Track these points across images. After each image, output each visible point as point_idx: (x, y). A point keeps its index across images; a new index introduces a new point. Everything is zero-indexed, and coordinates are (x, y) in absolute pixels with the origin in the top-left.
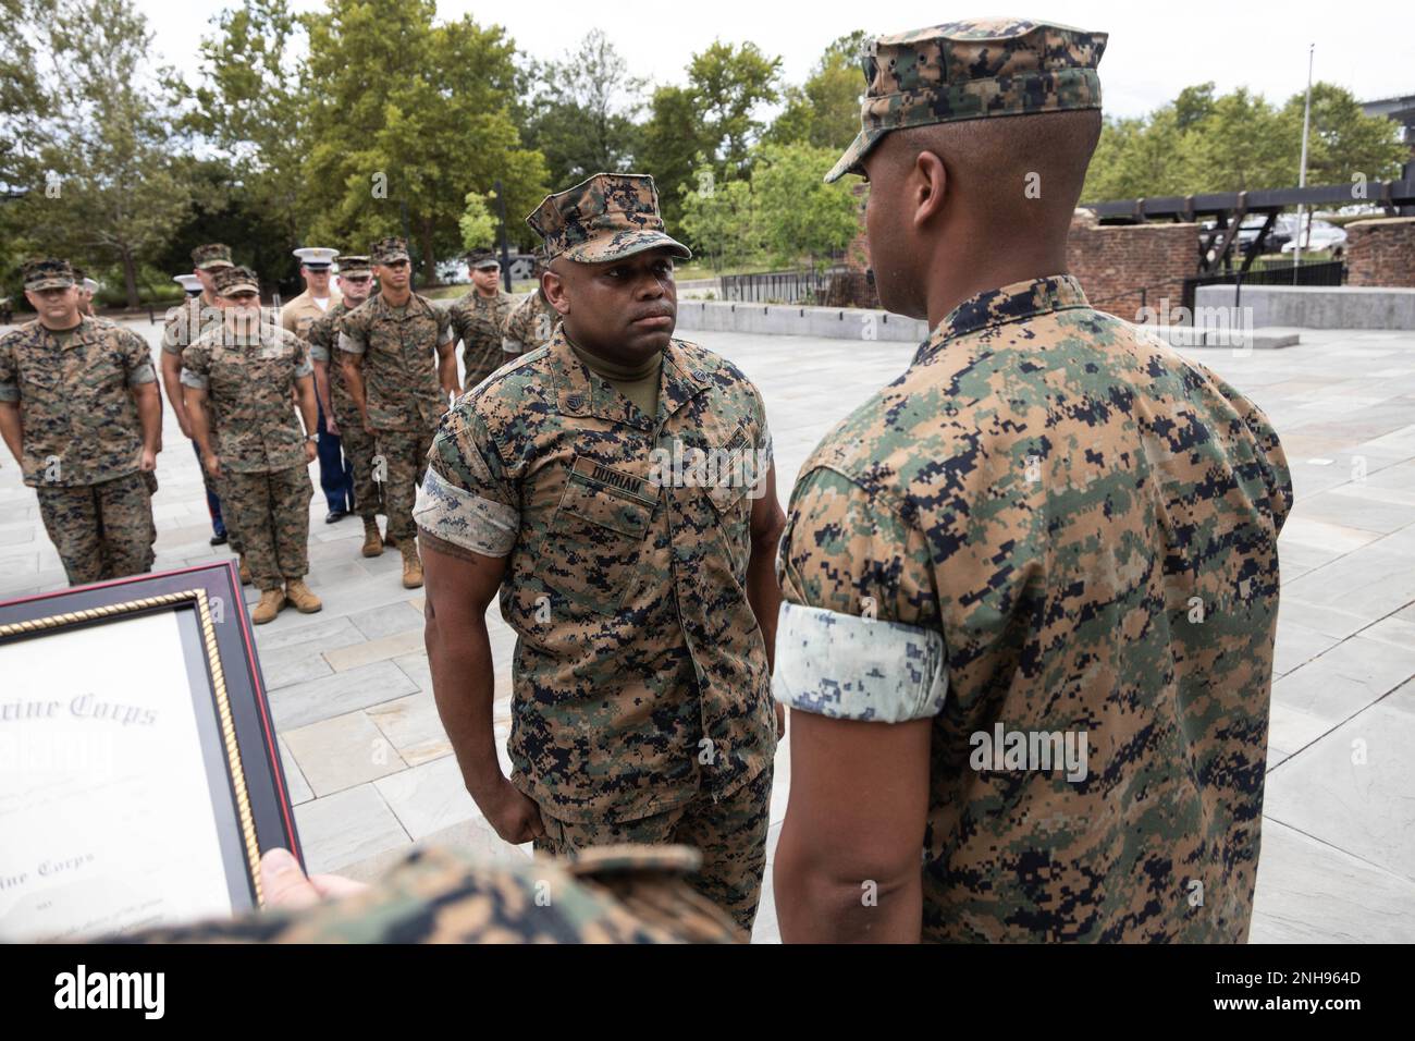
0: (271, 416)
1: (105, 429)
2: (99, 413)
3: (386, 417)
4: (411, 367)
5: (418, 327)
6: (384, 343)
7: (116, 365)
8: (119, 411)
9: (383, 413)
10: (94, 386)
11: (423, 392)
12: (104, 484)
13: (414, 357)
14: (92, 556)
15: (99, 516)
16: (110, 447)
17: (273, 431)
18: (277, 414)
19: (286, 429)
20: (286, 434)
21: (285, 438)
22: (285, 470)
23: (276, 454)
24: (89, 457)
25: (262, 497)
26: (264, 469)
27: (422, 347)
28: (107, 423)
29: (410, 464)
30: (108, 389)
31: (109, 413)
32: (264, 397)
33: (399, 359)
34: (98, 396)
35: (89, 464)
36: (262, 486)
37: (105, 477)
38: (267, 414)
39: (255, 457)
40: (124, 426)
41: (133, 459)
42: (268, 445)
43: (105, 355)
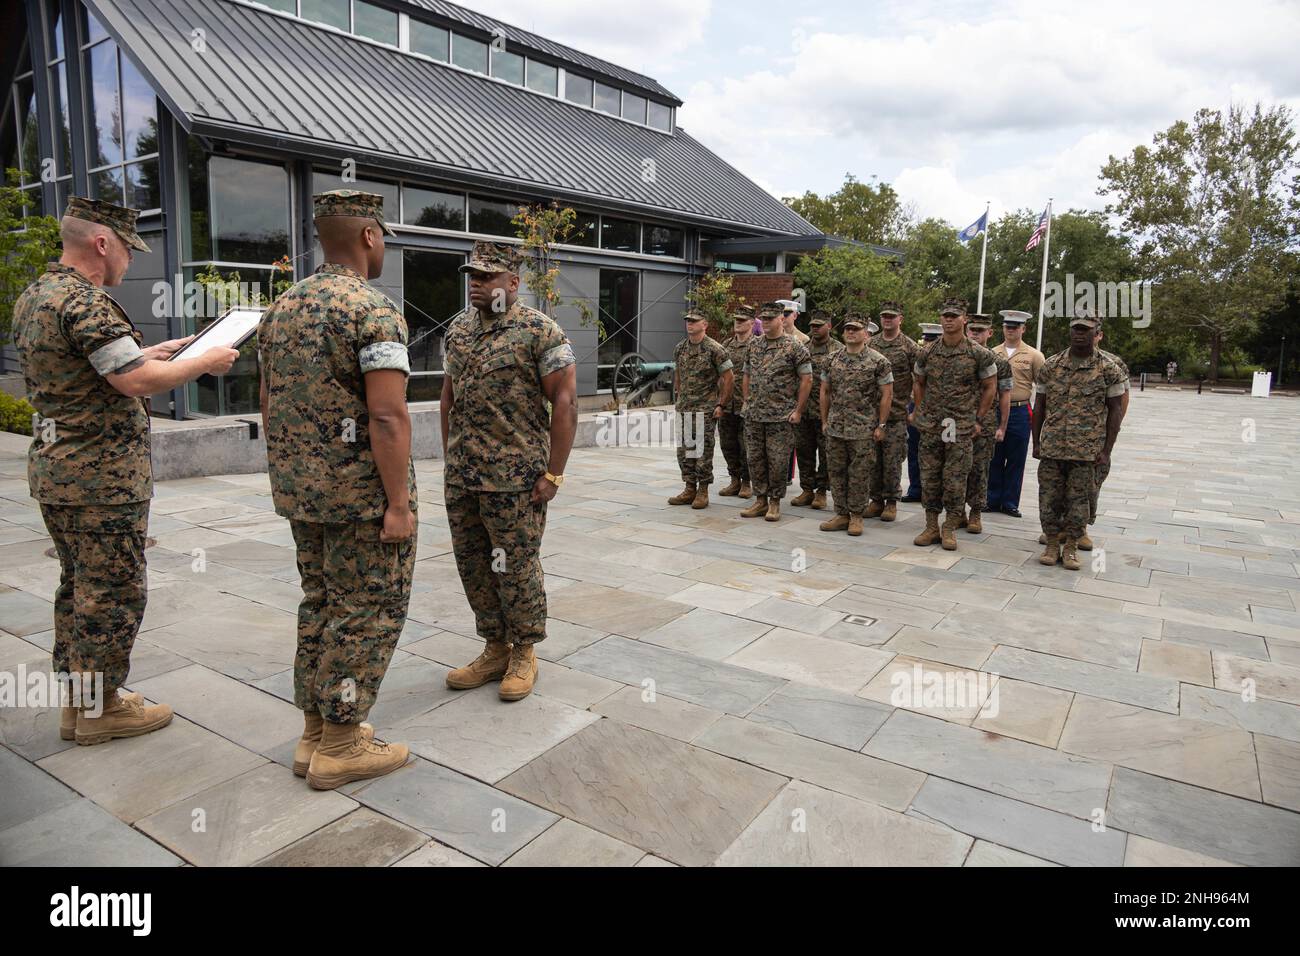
0: (851, 405)
1: (773, 394)
2: (771, 385)
3: (925, 422)
4: (946, 390)
5: (959, 362)
6: (932, 370)
7: (787, 361)
8: (784, 387)
9: (924, 419)
10: (773, 370)
11: (951, 409)
12: (768, 424)
13: (950, 383)
14: (760, 462)
15: (764, 441)
16: (774, 405)
17: (850, 414)
18: (856, 404)
19: (860, 415)
20: (859, 418)
21: (857, 421)
22: (853, 441)
23: (849, 429)
24: (763, 408)
25: (842, 455)
26: (841, 436)
27: (956, 377)
28: (774, 391)
29: (936, 458)
30: (781, 373)
31: (777, 386)
32: (849, 392)
33: (939, 383)
34: (774, 375)
35: (762, 411)
36: (841, 448)
37: (768, 420)
38: (849, 402)
39: (838, 428)
40: (786, 396)
41: (785, 414)
42: (846, 422)
43: (784, 355)
